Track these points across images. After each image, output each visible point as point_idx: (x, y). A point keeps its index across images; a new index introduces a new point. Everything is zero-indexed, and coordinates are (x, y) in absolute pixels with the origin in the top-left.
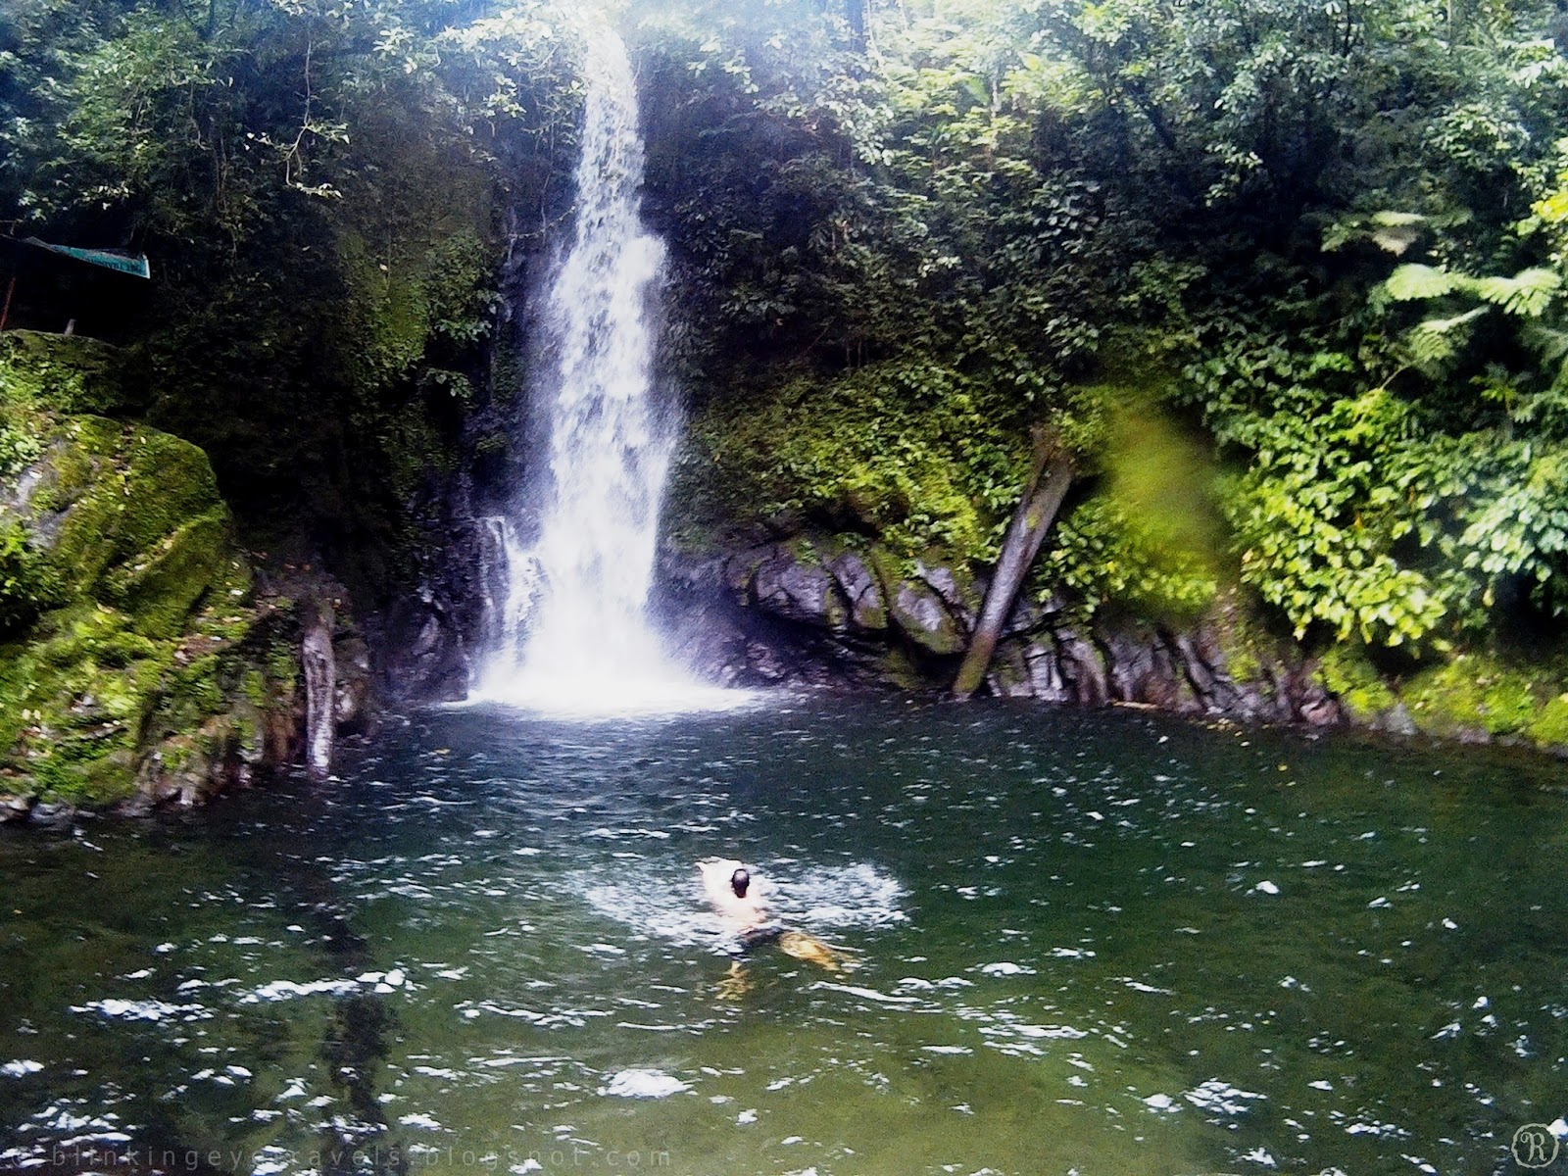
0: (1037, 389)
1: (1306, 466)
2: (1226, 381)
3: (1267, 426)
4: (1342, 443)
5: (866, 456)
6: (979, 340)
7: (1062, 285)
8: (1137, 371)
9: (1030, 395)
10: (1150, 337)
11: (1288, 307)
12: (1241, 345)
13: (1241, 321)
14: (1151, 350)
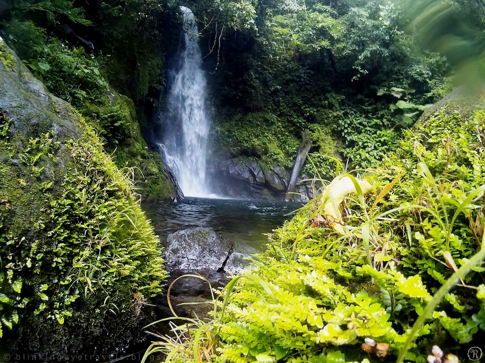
0: (300, 123)
1: (371, 146)
2: (349, 125)
3: (361, 136)
4: (380, 141)
5: (257, 137)
6: (284, 109)
7: (305, 97)
8: (326, 121)
9: (298, 125)
10: (329, 112)
11: (365, 108)
12: (353, 116)
13: (352, 110)
14: (330, 116)
